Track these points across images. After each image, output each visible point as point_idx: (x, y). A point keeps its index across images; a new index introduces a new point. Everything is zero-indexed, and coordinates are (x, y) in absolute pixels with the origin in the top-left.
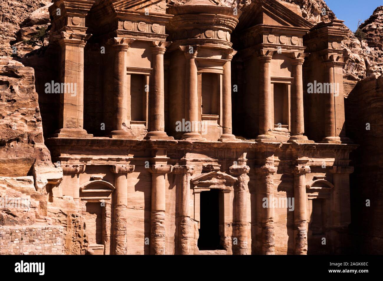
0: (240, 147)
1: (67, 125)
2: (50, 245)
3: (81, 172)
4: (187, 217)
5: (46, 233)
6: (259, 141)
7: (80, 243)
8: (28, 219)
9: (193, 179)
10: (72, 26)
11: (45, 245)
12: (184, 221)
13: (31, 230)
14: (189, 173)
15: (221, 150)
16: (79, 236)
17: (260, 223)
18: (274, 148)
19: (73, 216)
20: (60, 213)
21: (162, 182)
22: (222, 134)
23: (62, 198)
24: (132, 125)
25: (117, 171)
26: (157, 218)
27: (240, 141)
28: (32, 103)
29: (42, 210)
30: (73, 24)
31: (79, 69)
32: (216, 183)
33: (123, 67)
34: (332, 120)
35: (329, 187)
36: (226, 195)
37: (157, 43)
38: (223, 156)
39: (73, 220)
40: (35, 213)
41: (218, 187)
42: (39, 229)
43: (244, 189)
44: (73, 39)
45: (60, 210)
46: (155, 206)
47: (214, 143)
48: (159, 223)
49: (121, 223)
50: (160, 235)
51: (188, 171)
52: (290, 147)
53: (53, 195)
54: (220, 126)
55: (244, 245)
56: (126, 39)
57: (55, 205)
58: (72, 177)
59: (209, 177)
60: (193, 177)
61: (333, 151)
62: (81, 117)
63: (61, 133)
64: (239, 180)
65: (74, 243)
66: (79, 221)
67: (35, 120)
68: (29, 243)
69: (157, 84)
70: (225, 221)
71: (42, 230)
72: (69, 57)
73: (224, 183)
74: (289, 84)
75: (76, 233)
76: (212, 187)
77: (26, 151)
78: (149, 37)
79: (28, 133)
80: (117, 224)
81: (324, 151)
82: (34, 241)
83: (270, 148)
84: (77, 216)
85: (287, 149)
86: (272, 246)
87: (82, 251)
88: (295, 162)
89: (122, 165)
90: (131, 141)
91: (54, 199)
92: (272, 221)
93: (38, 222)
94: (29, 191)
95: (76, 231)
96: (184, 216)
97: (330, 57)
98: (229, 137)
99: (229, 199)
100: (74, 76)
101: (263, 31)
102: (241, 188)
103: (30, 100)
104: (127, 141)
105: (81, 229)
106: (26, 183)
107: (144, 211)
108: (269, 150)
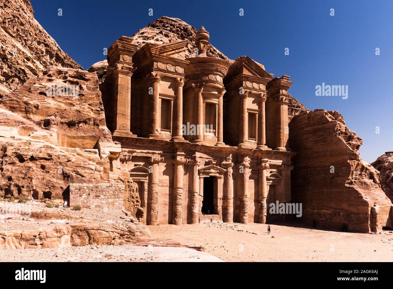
0: (229, 150)
1: (119, 128)
2: (113, 200)
3: (129, 160)
4: (196, 193)
5: (110, 190)
6: (240, 147)
7: (134, 202)
8: (95, 179)
9: (200, 169)
10: (123, 61)
11: (109, 200)
12: (194, 196)
13: (97, 187)
14: (198, 165)
15: (216, 152)
16: (133, 198)
17: (239, 198)
18: (249, 152)
19: (128, 182)
20: (119, 179)
21: (181, 169)
22: (217, 142)
23: (120, 169)
24: (162, 132)
25: (152, 161)
26: (177, 193)
27: (228, 146)
28: (97, 98)
29: (105, 174)
30: (124, 60)
31: (128, 91)
32: (213, 172)
33: (157, 93)
34: (281, 137)
35: (279, 178)
36: (219, 180)
37: (179, 79)
38: (217, 155)
39: (128, 185)
40: (100, 175)
41: (214, 175)
42: (104, 187)
43: (230, 177)
44: (123, 70)
45: (119, 177)
46: (176, 185)
47: (213, 147)
48: (179, 196)
49: (155, 195)
50: (179, 204)
51: (197, 164)
52: (258, 152)
53: (113, 166)
54: (216, 137)
55: (230, 212)
56: (159, 74)
57: (114, 174)
58: (122, 163)
59: (209, 168)
60: (200, 168)
61: (282, 156)
62: (129, 124)
63: (115, 133)
64: (227, 171)
65: (129, 202)
66: (133, 186)
67: (99, 109)
68: (95, 198)
69: (178, 106)
70: (218, 197)
71: (107, 187)
72: (121, 82)
73: (218, 173)
74: (257, 113)
75: (130, 195)
76: (211, 174)
77: (92, 131)
78: (174, 75)
79: (93, 118)
80: (152, 195)
81: (277, 155)
82: (99, 196)
83: (247, 152)
84: (131, 183)
85: (255, 154)
86: (246, 213)
87: (135, 209)
88: (260, 161)
89: (156, 157)
90: (162, 141)
91: (114, 169)
92: (247, 197)
93: (103, 182)
94: (95, 159)
95: (131, 194)
96: (194, 192)
97: (281, 98)
98: (221, 144)
99: (221, 182)
100: (124, 95)
101: (243, 79)
102: (229, 176)
103: (95, 96)
104: (159, 140)
105: (134, 192)
106: (93, 153)
107: (168, 188)
108: (246, 153)
